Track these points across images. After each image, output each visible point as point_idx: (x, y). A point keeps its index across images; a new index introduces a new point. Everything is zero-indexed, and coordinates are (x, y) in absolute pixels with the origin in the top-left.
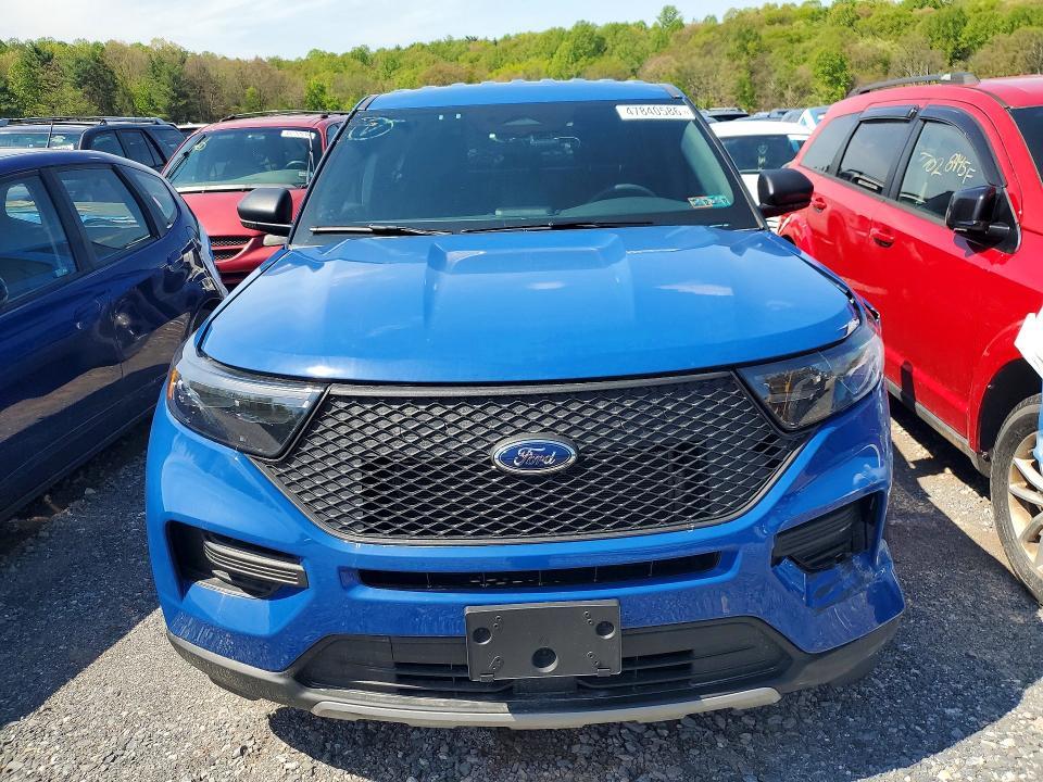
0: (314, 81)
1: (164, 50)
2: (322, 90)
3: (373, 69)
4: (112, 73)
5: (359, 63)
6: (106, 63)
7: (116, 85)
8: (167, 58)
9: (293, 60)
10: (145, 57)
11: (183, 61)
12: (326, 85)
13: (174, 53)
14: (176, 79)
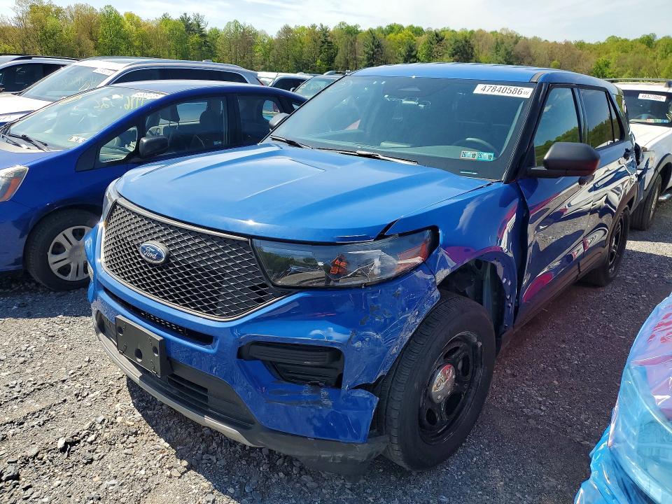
0: (604, 58)
1: (507, 36)
2: (607, 65)
3: (654, 51)
4: (472, 48)
5: (644, 46)
6: (471, 42)
7: (472, 56)
8: (506, 41)
9: (593, 43)
10: (494, 39)
11: (516, 42)
12: (612, 61)
13: (512, 38)
14: (508, 53)
